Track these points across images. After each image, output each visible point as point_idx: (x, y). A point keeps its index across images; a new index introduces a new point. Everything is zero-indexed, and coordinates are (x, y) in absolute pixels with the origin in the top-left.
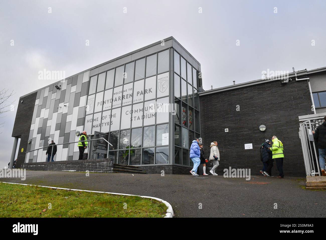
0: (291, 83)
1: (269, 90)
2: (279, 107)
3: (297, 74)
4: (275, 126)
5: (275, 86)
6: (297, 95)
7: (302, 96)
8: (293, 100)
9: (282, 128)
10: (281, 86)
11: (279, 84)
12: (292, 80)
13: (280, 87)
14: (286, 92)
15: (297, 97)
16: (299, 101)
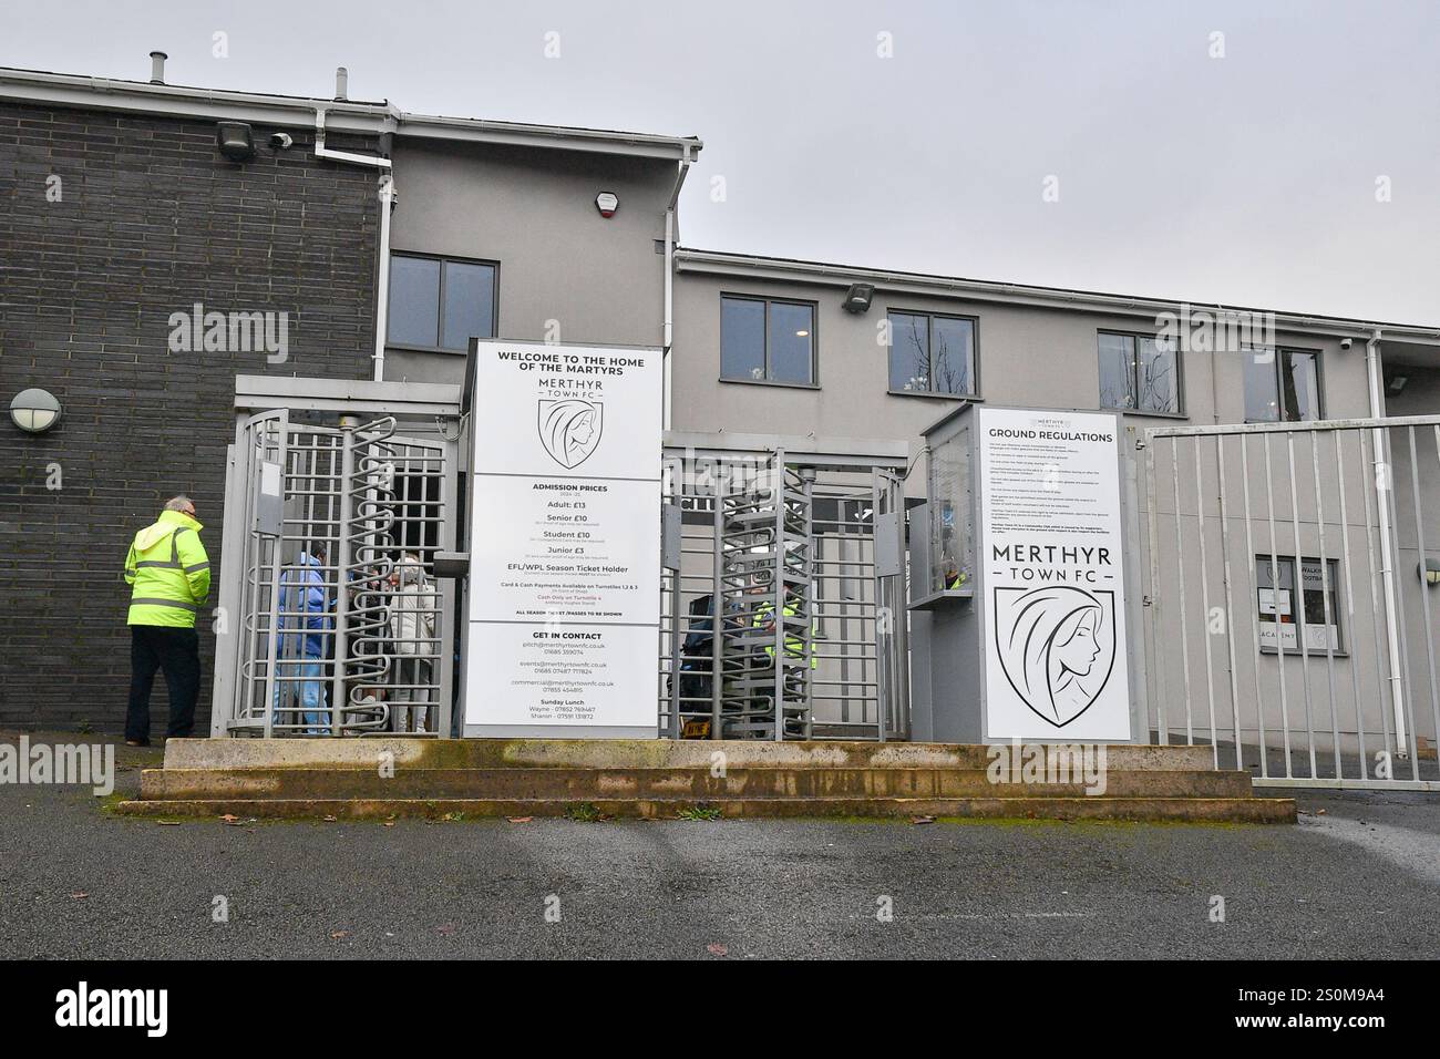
0: (280, 163)
1: (131, 167)
2: (177, 292)
3: (330, 114)
4: (121, 411)
5: (181, 155)
6: (298, 248)
7: (327, 259)
8: (273, 272)
9: (168, 432)
10: (218, 167)
11: (206, 148)
12: (290, 141)
13: (211, 167)
14: (236, 210)
15: (298, 256)
16: (303, 282)
